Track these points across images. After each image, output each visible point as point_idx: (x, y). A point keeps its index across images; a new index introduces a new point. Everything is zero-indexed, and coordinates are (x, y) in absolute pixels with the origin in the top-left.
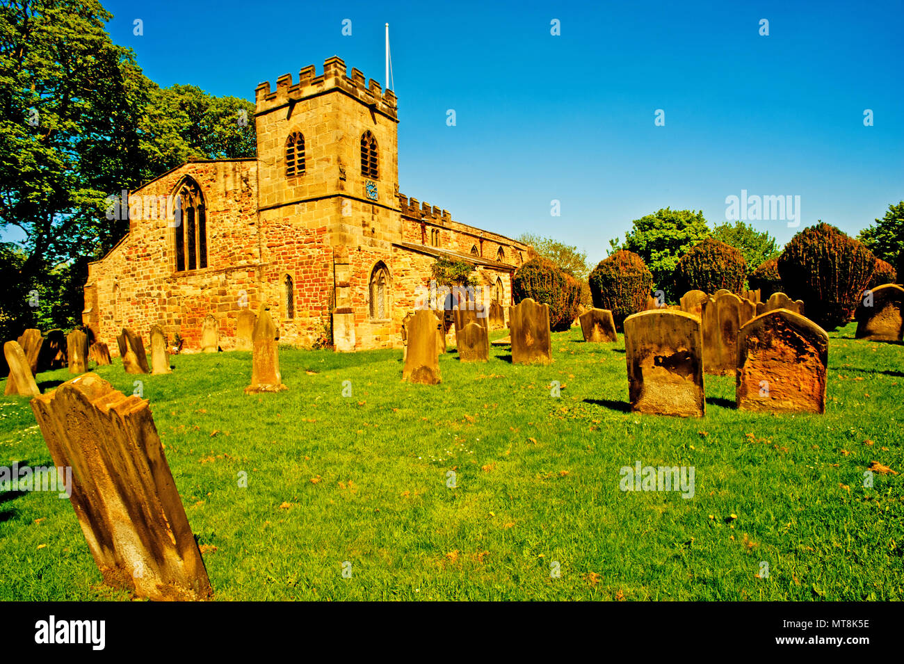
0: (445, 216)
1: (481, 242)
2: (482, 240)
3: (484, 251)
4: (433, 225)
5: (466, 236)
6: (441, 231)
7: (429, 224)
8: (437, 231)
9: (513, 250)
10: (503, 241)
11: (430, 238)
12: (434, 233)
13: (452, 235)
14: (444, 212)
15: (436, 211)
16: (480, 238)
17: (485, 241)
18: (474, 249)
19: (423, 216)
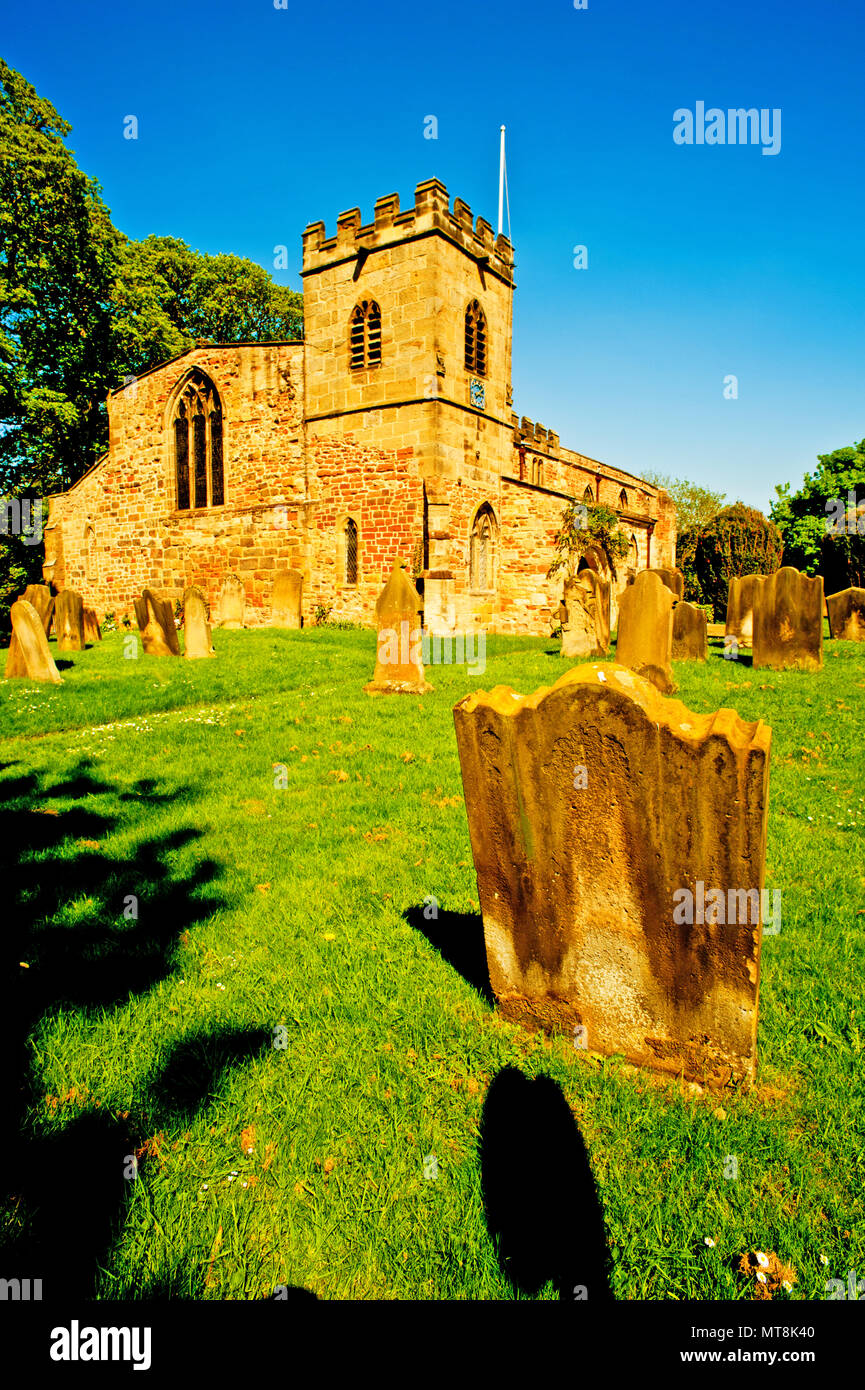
0: (551, 439)
1: (598, 481)
2: (599, 478)
3: (600, 495)
4: (535, 452)
5: (578, 471)
6: (546, 461)
7: (530, 451)
8: (541, 462)
9: (638, 495)
10: (628, 481)
11: (530, 472)
12: (536, 464)
13: (559, 468)
14: (550, 433)
15: (540, 431)
16: (597, 474)
17: (603, 480)
18: (588, 491)
19: (523, 437)
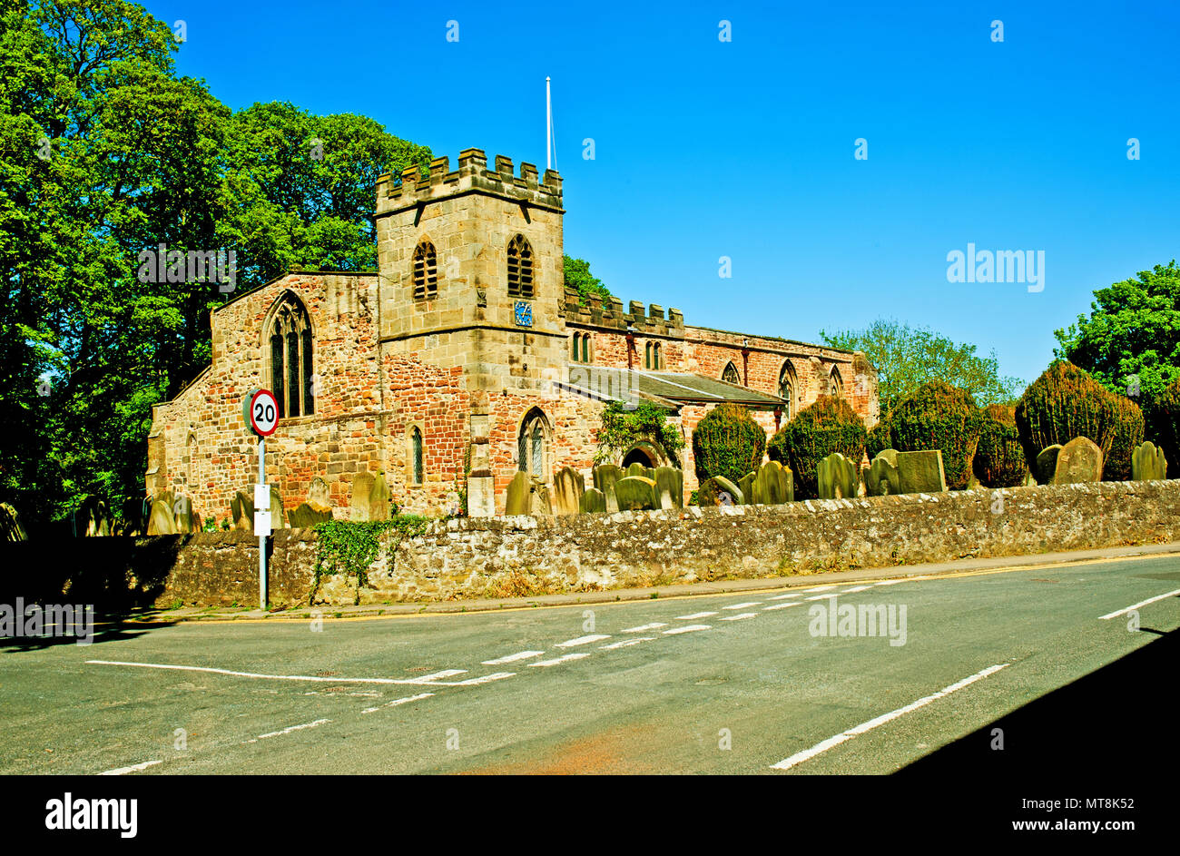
0: (672, 318)
1: (745, 356)
2: (746, 352)
3: (750, 370)
4: (648, 336)
5: (713, 348)
6: (664, 343)
7: (641, 335)
8: (657, 345)
9: (814, 365)
10: (793, 349)
11: (643, 357)
12: (651, 349)
13: (687, 349)
14: (670, 312)
15: (655, 313)
16: (743, 348)
17: (751, 354)
18: (729, 368)
19: (630, 323)
